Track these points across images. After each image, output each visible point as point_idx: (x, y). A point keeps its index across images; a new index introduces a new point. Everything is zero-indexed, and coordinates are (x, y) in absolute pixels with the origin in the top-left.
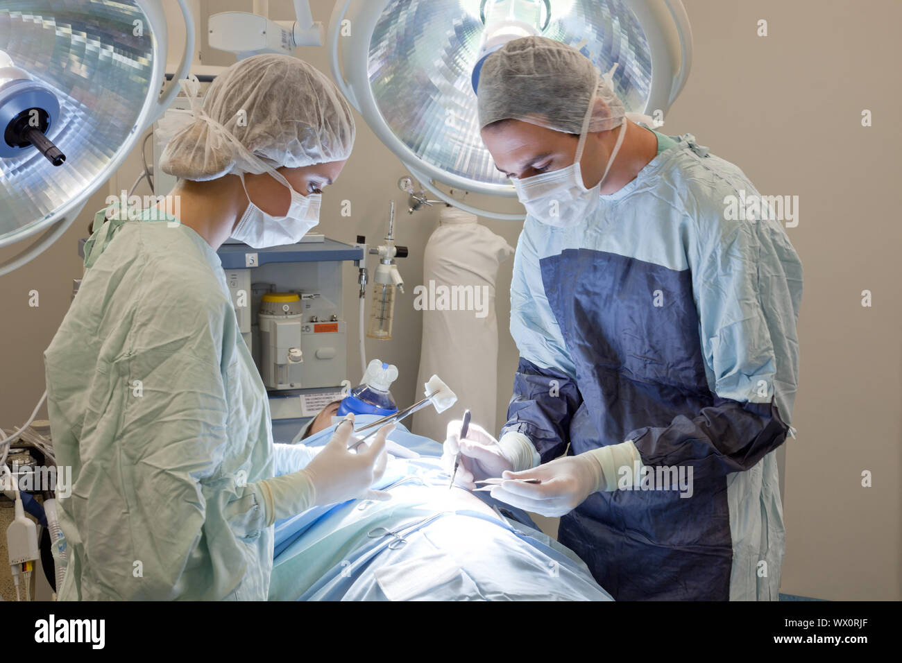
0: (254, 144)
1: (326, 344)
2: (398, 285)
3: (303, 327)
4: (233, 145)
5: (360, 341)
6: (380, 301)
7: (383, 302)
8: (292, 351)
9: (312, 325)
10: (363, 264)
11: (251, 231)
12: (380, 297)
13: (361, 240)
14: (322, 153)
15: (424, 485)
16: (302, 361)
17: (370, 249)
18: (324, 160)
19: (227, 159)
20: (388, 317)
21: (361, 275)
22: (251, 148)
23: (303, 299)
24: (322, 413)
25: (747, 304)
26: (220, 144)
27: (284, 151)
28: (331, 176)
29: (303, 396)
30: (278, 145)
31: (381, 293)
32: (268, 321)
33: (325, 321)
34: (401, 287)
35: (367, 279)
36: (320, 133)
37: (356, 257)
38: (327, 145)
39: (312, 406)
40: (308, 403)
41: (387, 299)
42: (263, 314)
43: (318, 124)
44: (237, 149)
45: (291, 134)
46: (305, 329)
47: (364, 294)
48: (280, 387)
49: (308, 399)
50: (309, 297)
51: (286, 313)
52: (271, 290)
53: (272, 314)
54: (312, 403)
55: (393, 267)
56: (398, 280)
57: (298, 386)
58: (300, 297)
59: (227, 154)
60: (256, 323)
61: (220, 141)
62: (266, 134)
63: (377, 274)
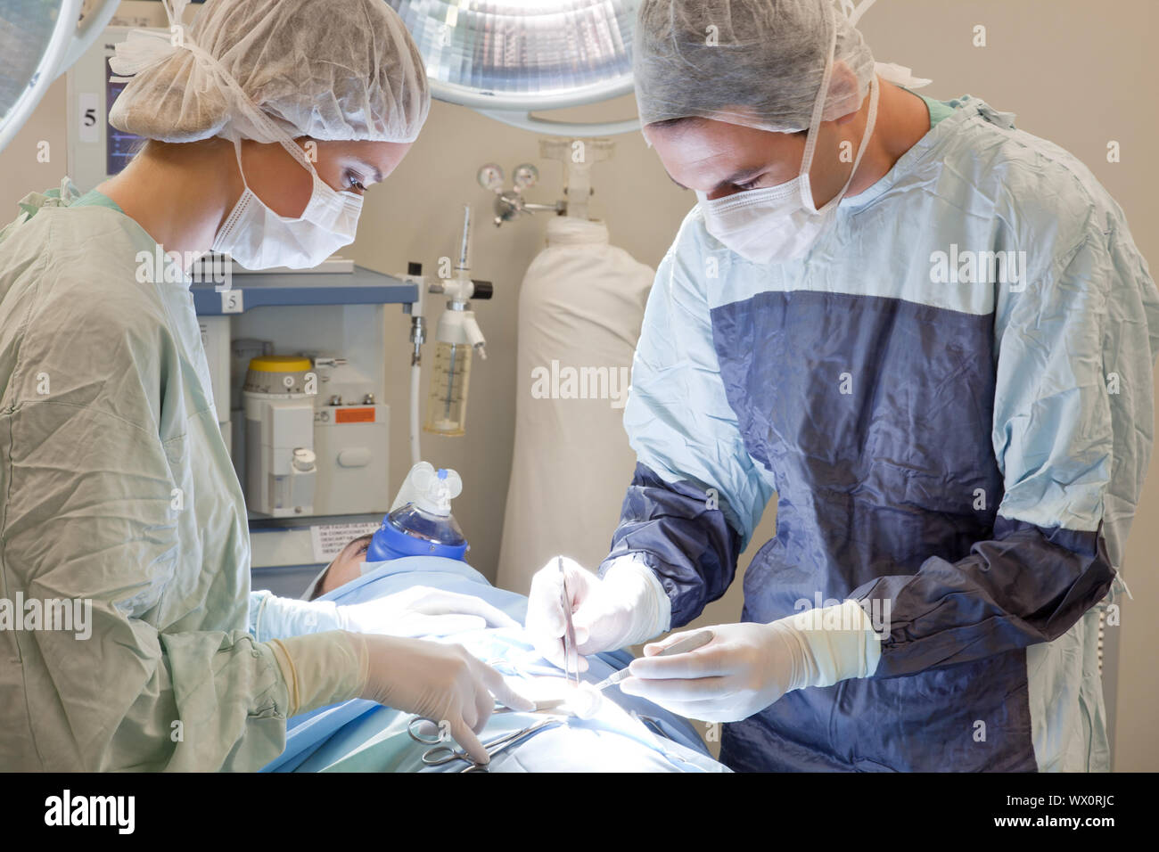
0: (264, 93)
1: (356, 442)
2: (477, 346)
3: (317, 414)
4: (230, 91)
5: (412, 438)
6: (445, 372)
7: (452, 373)
8: (298, 452)
9: (332, 411)
10: (417, 309)
11: (243, 238)
12: (447, 365)
13: (415, 269)
14: (370, 124)
15: (518, 675)
16: (315, 470)
17: (429, 285)
18: (372, 136)
19: (218, 110)
20: (460, 398)
21: (415, 328)
22: (258, 98)
23: (317, 366)
24: (340, 559)
25: (1084, 363)
26: (208, 86)
27: (310, 110)
28: (381, 168)
29: (317, 528)
30: (301, 97)
31: (446, 359)
32: (258, 403)
33: (353, 404)
34: (481, 349)
35: (424, 334)
36: (370, 90)
37: (406, 298)
38: (380, 111)
39: (331, 545)
40: (325, 540)
41: (457, 369)
42: (251, 391)
43: (369, 75)
44: (235, 97)
45: (324, 82)
46: (320, 417)
47: (419, 359)
48: (278, 513)
49: (325, 534)
50: (328, 363)
51: (289, 390)
52: (267, 352)
53: (266, 391)
54: (330, 539)
55: (467, 316)
56: (477, 336)
57: (307, 511)
58: (313, 363)
59: (219, 104)
60: (238, 406)
61: (210, 82)
62: (284, 79)
63: (440, 326)
